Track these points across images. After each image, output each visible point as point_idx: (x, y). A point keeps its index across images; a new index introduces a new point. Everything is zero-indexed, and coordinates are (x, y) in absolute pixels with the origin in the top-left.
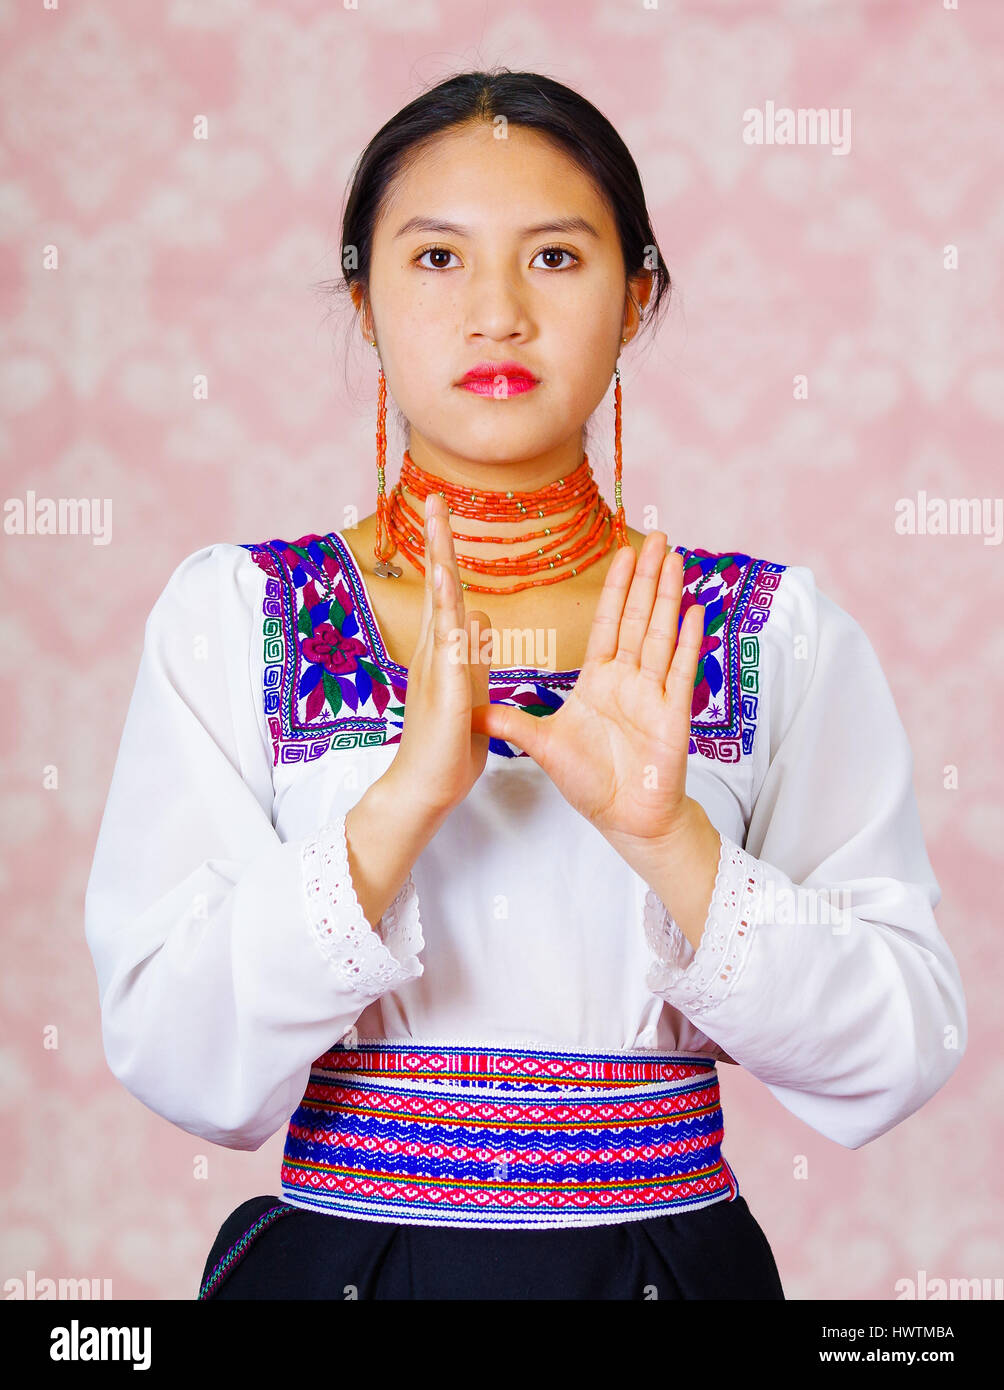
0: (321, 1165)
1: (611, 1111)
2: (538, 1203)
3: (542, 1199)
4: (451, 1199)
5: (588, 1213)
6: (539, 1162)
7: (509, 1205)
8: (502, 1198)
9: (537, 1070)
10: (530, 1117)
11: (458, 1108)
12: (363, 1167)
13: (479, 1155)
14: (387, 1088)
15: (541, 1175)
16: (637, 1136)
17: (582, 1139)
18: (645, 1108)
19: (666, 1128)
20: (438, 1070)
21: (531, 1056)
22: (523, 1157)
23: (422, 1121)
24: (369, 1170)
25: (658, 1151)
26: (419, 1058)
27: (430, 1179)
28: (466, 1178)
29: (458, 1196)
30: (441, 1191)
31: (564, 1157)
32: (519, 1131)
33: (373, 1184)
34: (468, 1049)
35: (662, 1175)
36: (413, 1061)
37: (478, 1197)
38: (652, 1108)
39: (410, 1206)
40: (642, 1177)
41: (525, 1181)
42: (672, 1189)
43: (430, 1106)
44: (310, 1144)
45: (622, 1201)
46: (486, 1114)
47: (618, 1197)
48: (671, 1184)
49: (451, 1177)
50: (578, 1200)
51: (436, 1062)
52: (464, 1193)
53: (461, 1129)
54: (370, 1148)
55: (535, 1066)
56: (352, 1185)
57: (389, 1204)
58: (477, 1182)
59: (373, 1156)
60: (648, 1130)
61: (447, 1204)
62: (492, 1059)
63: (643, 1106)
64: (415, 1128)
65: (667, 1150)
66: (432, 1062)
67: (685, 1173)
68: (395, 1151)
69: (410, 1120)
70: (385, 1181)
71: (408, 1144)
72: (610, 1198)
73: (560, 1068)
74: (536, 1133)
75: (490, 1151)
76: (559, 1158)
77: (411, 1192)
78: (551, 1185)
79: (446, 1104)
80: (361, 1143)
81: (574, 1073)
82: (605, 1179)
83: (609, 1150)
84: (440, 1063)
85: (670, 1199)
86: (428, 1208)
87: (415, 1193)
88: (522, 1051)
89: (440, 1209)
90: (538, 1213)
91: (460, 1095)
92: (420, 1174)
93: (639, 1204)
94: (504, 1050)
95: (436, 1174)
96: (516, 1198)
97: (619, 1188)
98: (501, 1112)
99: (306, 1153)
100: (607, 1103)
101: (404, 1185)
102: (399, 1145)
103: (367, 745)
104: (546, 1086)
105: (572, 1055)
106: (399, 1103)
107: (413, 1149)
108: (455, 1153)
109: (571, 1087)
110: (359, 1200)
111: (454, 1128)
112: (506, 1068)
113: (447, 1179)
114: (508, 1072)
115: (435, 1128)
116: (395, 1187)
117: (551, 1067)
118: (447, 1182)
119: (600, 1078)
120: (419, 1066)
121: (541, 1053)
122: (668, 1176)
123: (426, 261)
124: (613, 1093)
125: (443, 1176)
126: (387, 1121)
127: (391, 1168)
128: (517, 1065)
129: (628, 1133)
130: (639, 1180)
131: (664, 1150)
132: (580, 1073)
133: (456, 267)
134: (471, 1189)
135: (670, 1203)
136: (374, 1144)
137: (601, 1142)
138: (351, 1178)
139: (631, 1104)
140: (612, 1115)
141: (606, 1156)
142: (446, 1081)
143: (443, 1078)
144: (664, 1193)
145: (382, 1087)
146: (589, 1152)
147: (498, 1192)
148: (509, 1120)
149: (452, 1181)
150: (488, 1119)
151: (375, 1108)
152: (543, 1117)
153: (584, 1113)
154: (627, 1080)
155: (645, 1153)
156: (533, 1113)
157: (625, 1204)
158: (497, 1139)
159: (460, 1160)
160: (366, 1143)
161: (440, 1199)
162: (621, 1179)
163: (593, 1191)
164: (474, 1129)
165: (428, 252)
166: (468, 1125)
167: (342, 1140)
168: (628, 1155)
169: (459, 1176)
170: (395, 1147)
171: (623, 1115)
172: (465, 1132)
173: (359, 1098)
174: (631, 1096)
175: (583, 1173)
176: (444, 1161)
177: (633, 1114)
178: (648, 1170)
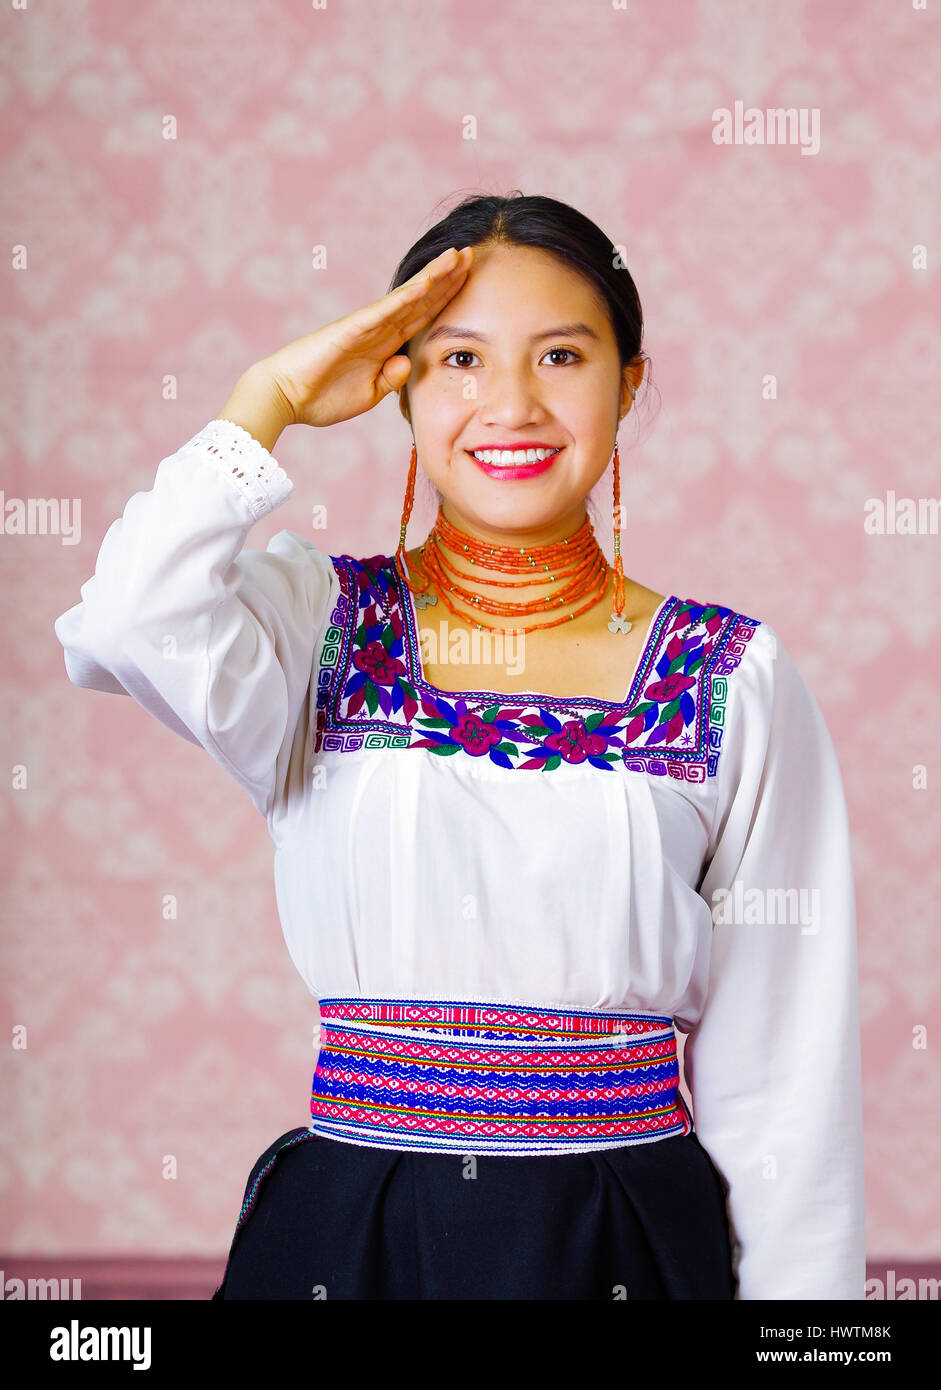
0: (338, 1099)
1: (578, 1058)
2: (515, 1133)
3: (519, 1130)
4: (444, 1129)
5: (558, 1142)
6: (517, 1098)
7: (491, 1135)
8: (486, 1129)
9: (516, 1022)
10: (510, 1061)
11: (450, 1053)
12: (371, 1101)
13: (467, 1092)
14: (391, 1035)
15: (518, 1110)
16: (600, 1079)
17: (553, 1081)
18: (607, 1057)
19: (625, 1074)
20: (434, 1020)
21: (512, 1010)
22: (503, 1094)
23: (419, 1063)
24: (376, 1103)
25: (618, 1093)
26: (419, 1010)
27: (426, 1112)
28: (456, 1111)
29: (449, 1127)
30: (435, 1122)
31: (537, 1095)
32: (501, 1073)
33: (380, 1115)
34: (460, 1003)
35: (621, 1113)
36: (415, 1013)
37: (466, 1128)
38: (613, 1056)
39: (410, 1134)
40: (604, 1114)
41: (505, 1114)
42: (630, 1125)
43: (427, 1051)
44: (330, 1081)
45: (586, 1133)
46: (473, 1058)
47: (583, 1130)
48: (629, 1120)
49: (444, 1110)
50: (549, 1131)
51: (433, 1014)
52: (455, 1124)
53: (452, 1070)
54: (377, 1085)
55: (515, 1018)
56: (363, 1115)
57: (392, 1132)
58: (465, 1115)
59: (379, 1091)
60: (610, 1075)
61: (440, 1132)
62: (479, 1012)
63: (606, 1054)
64: (414, 1069)
65: (625, 1092)
66: (430, 1014)
67: (641, 1112)
68: (398, 1088)
69: (410, 1062)
70: (390, 1112)
71: (407, 1083)
72: (576, 1130)
73: (536, 1020)
74: (515, 1074)
75: (476, 1089)
76: (533, 1095)
77: (411, 1122)
78: (527, 1118)
79: (440, 1050)
80: (369, 1081)
81: (547, 1025)
82: (572, 1114)
83: (575, 1089)
84: (437, 1014)
85: (629, 1133)
86: (424, 1136)
87: (414, 1123)
88: (504, 1006)
89: (434, 1137)
90: (516, 1141)
91: (451, 1042)
92: (418, 1107)
93: (601, 1136)
94: (490, 1005)
95: (431, 1107)
96: (498, 1129)
97: (585, 1122)
98: (486, 1057)
99: (326, 1089)
100: (575, 1051)
101: (405, 1116)
102: (400, 1083)
103: (394, 747)
104: (524, 1035)
105: (546, 1010)
106: (401, 1048)
107: (412, 1086)
108: (447, 1090)
109: (544, 1037)
110: (368, 1128)
111: (447, 1069)
112: (491, 1019)
113: (440, 1112)
114: (492, 1023)
115: (430, 1070)
116: (398, 1118)
117: (528, 1019)
118: (441, 1113)
119: (569, 1030)
120: (419, 1016)
121: (520, 1007)
122: (626, 1113)
123: (453, 361)
124: (580, 1043)
125: (437, 1109)
126: (391, 1063)
127: (394, 1102)
128: (500, 1017)
129: (592, 1076)
130: (601, 1116)
131: (623, 1092)
132: (553, 1025)
133: (478, 366)
134: (460, 1120)
135: (627, 1136)
136: (381, 1082)
137: (570, 1083)
138: (362, 1110)
139: (596, 1052)
140: (579, 1061)
141: (573, 1095)
142: (441, 1030)
143: (438, 1027)
144: (623, 1128)
145: (387, 1035)
146: (558, 1092)
147: (482, 1123)
148: (492, 1064)
149: (445, 1113)
150: (475, 1062)
151: (382, 1052)
152: (520, 1062)
153: (555, 1058)
154: (592, 1032)
155: (606, 1094)
156: (512, 1058)
157: (589, 1136)
158: (482, 1079)
159: (451, 1096)
160: (374, 1081)
161: (434, 1128)
162: (585, 1115)
163: (563, 1123)
164: (462, 1071)
165: (454, 354)
166: (458, 1068)
167: (355, 1078)
168: (592, 1095)
169: (450, 1109)
170: (397, 1084)
171: (588, 1061)
172: (456, 1073)
173: (369, 1043)
174: (596, 1046)
175: (554, 1108)
176: (437, 1097)
177: (597, 1061)
178: (609, 1108)
